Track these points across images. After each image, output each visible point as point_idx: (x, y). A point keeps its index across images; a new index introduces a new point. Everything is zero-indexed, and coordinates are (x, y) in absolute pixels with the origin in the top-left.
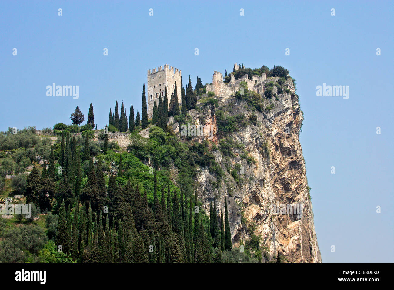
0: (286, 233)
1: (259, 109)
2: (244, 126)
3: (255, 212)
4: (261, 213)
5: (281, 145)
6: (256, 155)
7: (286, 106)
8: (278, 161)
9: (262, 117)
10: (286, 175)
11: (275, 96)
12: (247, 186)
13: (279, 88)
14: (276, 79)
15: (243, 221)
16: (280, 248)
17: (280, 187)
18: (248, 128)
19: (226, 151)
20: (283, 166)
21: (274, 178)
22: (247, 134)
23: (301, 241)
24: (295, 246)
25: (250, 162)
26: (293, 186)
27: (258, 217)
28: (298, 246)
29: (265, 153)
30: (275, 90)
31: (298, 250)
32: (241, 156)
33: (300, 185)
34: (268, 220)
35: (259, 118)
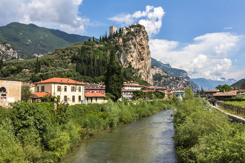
0: (140, 64)
1: (134, 35)
2: (130, 40)
3: (131, 59)
4: (133, 60)
5: (140, 44)
6: (132, 46)
7: (141, 34)
8: (138, 48)
9: (135, 37)
10: (140, 51)
11: (138, 32)
12: (129, 54)
13: (139, 30)
14: (138, 28)
15: (128, 62)
16: (138, 67)
17: (138, 53)
18: (130, 41)
19: (124, 46)
20: (140, 49)
21: (137, 51)
22: (130, 42)
23: (143, 65)
24: (142, 67)
25: (131, 48)
26: (142, 53)
27: (132, 60)
28: (143, 66)
29: (135, 46)
30: (138, 31)
31: (143, 67)
32: (128, 47)
33: (144, 53)
34: (135, 61)
35: (133, 38)
